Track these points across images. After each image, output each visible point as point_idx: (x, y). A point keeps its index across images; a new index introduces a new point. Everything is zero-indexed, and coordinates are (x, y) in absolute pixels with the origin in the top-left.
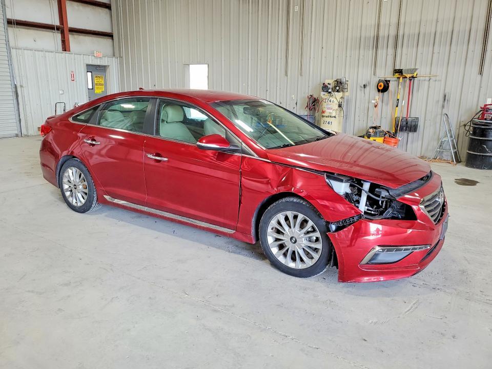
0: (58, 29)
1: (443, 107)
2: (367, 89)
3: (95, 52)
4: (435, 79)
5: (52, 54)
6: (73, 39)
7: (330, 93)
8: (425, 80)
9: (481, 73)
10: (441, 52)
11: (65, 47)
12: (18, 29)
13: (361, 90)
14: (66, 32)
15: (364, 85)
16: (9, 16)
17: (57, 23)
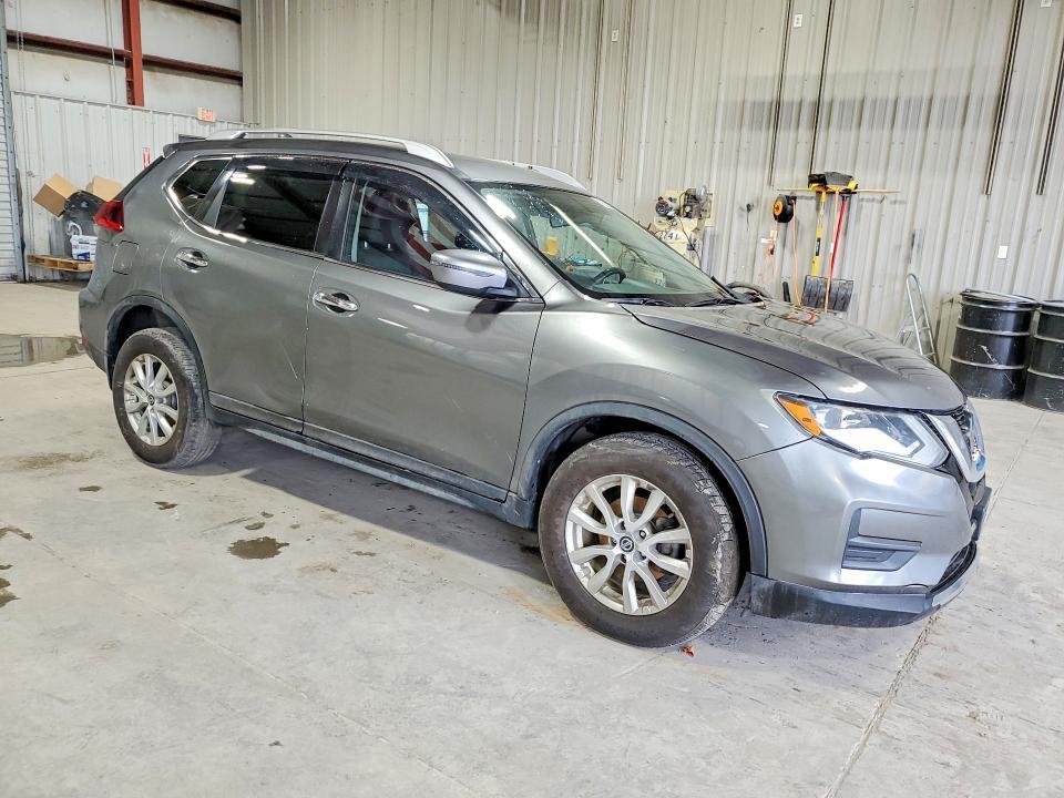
0: (119, 57)
1: (908, 259)
2: (754, 212)
3: (200, 109)
4: (893, 199)
5: (104, 109)
6: (150, 81)
7: (670, 218)
8: (873, 200)
9: (987, 191)
10: (907, 141)
11: (134, 96)
12: (26, 53)
13: (741, 216)
14: (137, 64)
15: (748, 206)
16: (12, 26)
17: (118, 44)
